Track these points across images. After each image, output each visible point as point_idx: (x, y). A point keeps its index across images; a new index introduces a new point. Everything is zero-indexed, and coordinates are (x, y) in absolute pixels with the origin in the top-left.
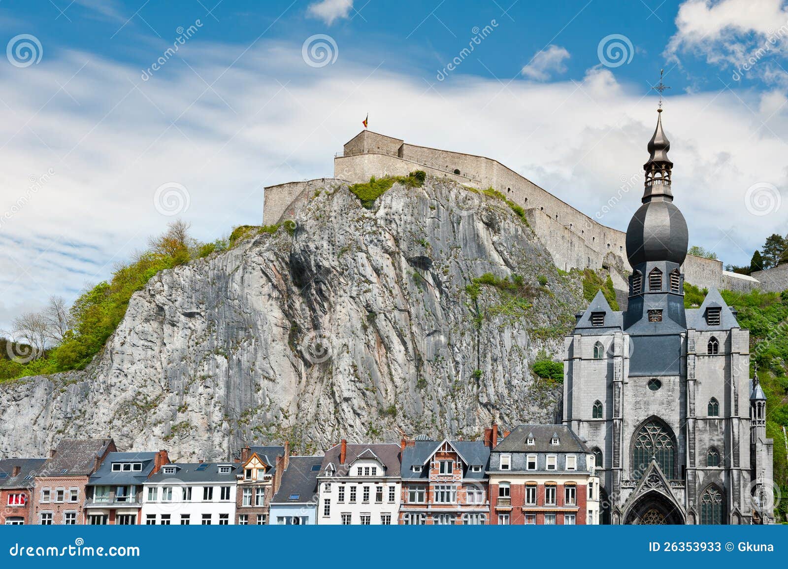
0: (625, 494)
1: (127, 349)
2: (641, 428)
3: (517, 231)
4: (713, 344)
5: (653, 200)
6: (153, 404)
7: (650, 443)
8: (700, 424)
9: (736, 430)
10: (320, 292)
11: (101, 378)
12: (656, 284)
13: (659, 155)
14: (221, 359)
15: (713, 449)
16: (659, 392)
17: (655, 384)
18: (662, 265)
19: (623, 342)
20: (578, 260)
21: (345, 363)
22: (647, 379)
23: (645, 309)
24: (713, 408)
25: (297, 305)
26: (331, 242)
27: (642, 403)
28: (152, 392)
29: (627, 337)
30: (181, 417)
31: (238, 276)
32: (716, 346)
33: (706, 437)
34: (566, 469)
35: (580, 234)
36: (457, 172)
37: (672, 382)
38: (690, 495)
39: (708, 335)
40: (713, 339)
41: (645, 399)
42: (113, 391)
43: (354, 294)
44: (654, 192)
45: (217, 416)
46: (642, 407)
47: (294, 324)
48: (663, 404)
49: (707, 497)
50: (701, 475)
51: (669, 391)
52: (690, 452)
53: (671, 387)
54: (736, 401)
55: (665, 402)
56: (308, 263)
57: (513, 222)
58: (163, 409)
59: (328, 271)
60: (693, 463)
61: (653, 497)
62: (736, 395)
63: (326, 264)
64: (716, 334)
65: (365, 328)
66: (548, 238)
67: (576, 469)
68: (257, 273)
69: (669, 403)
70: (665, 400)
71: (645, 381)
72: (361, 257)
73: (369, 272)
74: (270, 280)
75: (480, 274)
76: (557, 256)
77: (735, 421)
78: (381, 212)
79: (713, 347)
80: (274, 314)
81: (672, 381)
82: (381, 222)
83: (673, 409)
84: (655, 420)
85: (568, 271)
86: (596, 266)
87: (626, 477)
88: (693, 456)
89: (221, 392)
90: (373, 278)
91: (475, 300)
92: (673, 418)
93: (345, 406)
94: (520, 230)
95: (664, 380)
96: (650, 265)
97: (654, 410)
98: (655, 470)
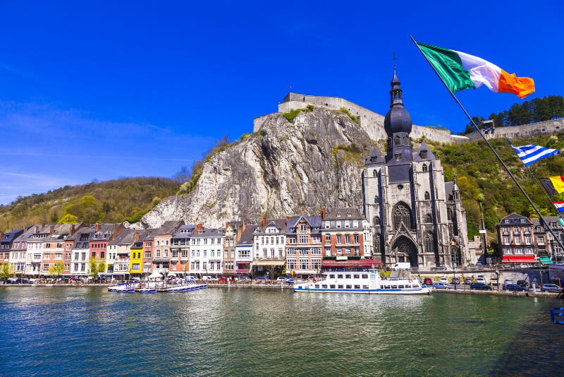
0: (390, 237)
1: (204, 184)
2: (396, 207)
5: (395, 107)
6: (213, 206)
7: (400, 213)
8: (422, 204)
9: (437, 205)
10: (274, 157)
11: (195, 196)
12: (398, 143)
13: (396, 87)
14: (238, 186)
15: (428, 215)
16: (403, 191)
17: (401, 187)
18: (400, 134)
19: (385, 170)
20: (382, 136)
21: (284, 185)
22: (397, 185)
23: (394, 154)
24: (427, 196)
25: (266, 163)
26: (276, 137)
27: (395, 195)
28: (213, 201)
29: (387, 167)
30: (223, 210)
31: (243, 154)
32: (426, 168)
33: (425, 209)
36: (327, 105)
38: (419, 236)
39: (422, 163)
40: (424, 165)
41: (397, 194)
42: (199, 201)
43: (287, 157)
44: (394, 103)
45: (236, 210)
46: (396, 197)
47: (265, 171)
48: (404, 196)
49: (428, 237)
50: (424, 227)
51: (406, 190)
52: (418, 217)
53: (407, 188)
54: (437, 192)
56: (268, 146)
57: (350, 122)
58: (217, 207)
59: (276, 149)
60: (419, 222)
61: (402, 238)
62: (437, 190)
63: (275, 146)
64: (425, 163)
65: (291, 170)
68: (251, 152)
69: (407, 195)
70: (405, 194)
71: (395, 186)
72: (289, 142)
73: (292, 148)
74: (255, 154)
75: (337, 144)
77: (437, 202)
78: (296, 124)
79: (425, 168)
80: (257, 167)
81: (407, 185)
82: (296, 128)
84: (402, 203)
87: (391, 229)
88: (419, 219)
89: (238, 199)
90: (294, 150)
91: (335, 156)
92: (409, 201)
93: (285, 202)
94: (354, 125)
95: (405, 185)
96: (395, 134)
97: (401, 198)
98: (403, 226)
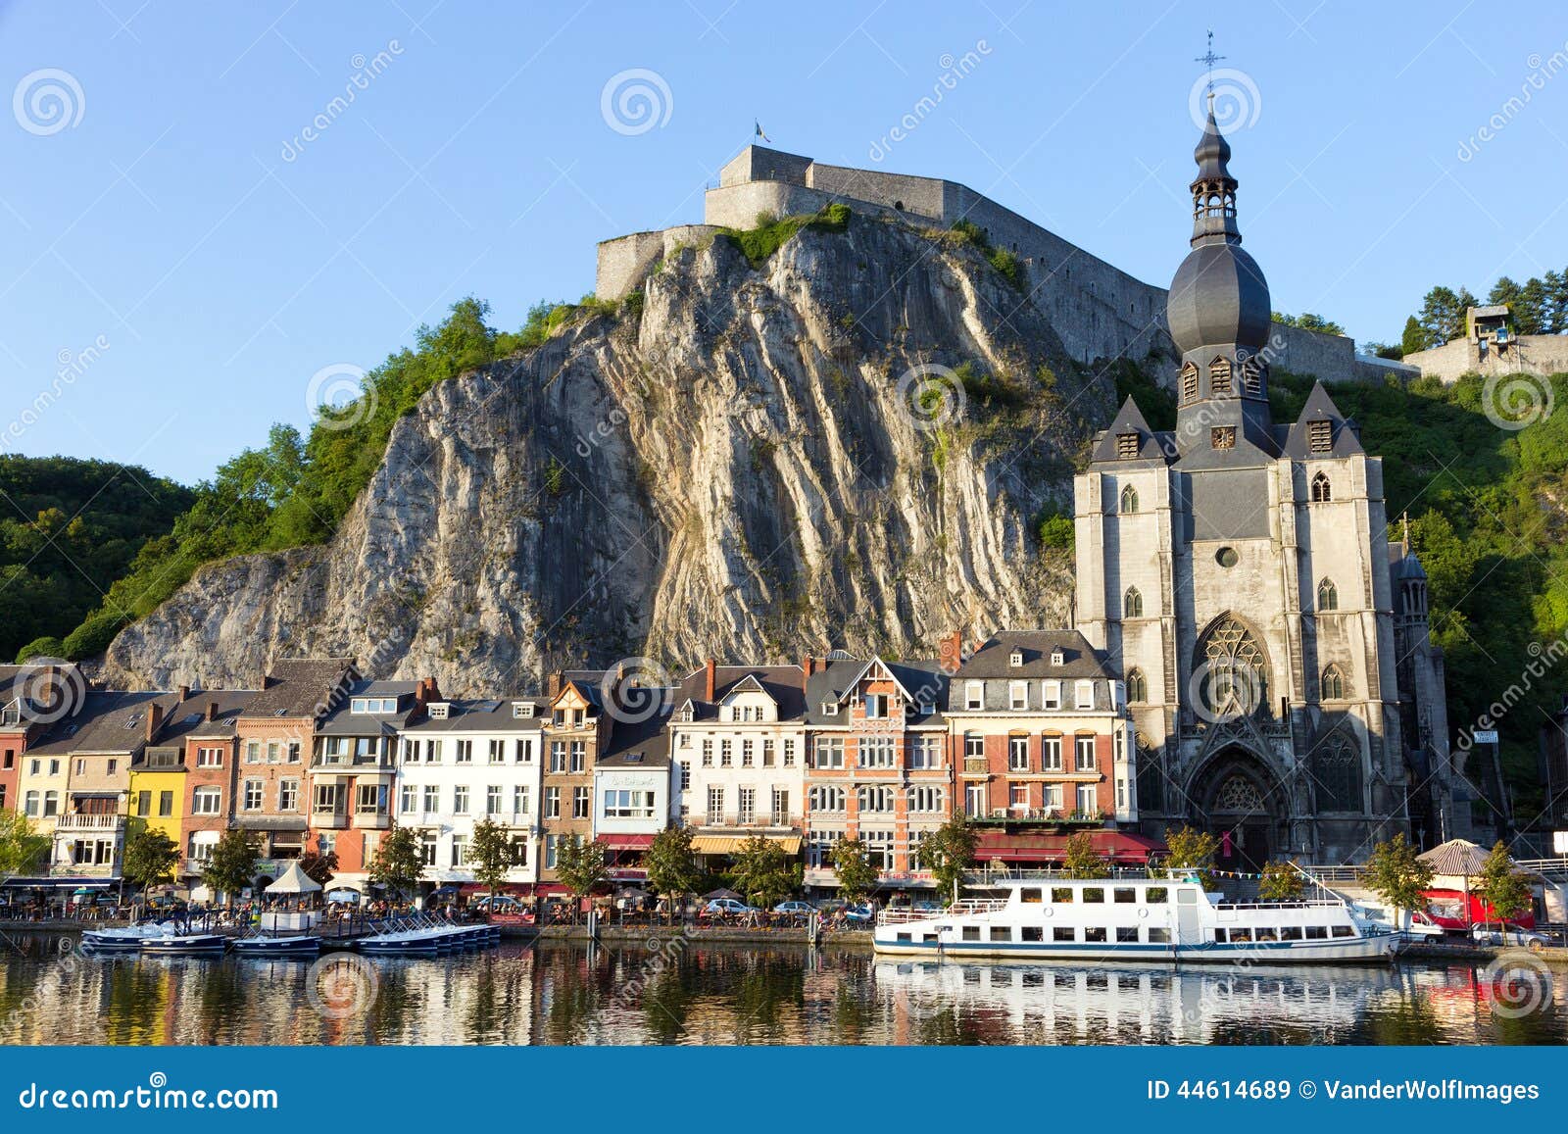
0: (1189, 749)
2: (1208, 632)
3: (1000, 299)
4: (1321, 484)
6: (429, 600)
8: (1309, 624)
12: (1223, 383)
15: (1332, 667)
16: (1236, 571)
17: (1228, 556)
18: (1229, 351)
20: (1106, 345)
22: (1216, 547)
24: (1327, 595)
26: (700, 328)
27: (1209, 589)
32: (1327, 487)
34: (1077, 707)
35: (1108, 301)
36: (900, 206)
37: (1257, 553)
38: (1297, 749)
39: (1313, 468)
40: (1321, 475)
41: (1213, 583)
46: (1210, 595)
48: (1244, 590)
50: (1314, 713)
51: (1254, 567)
52: (1294, 674)
53: (1256, 561)
55: (1247, 588)
57: (994, 284)
59: (696, 376)
60: (1299, 694)
61: (1233, 753)
64: (1324, 467)
66: (1053, 308)
67: (1092, 707)
69: (1254, 589)
70: (1248, 583)
71: (1209, 551)
74: (606, 392)
76: (1071, 338)
78: (780, 276)
79: (1321, 487)
80: (614, 448)
81: (1257, 550)
82: (780, 292)
83: (1261, 598)
84: (1229, 620)
85: (1091, 362)
86: (1138, 354)
88: (1298, 682)
92: (1263, 615)
93: (727, 600)
94: (1005, 295)
95: (1244, 548)
96: (1210, 352)
97: (1229, 601)
